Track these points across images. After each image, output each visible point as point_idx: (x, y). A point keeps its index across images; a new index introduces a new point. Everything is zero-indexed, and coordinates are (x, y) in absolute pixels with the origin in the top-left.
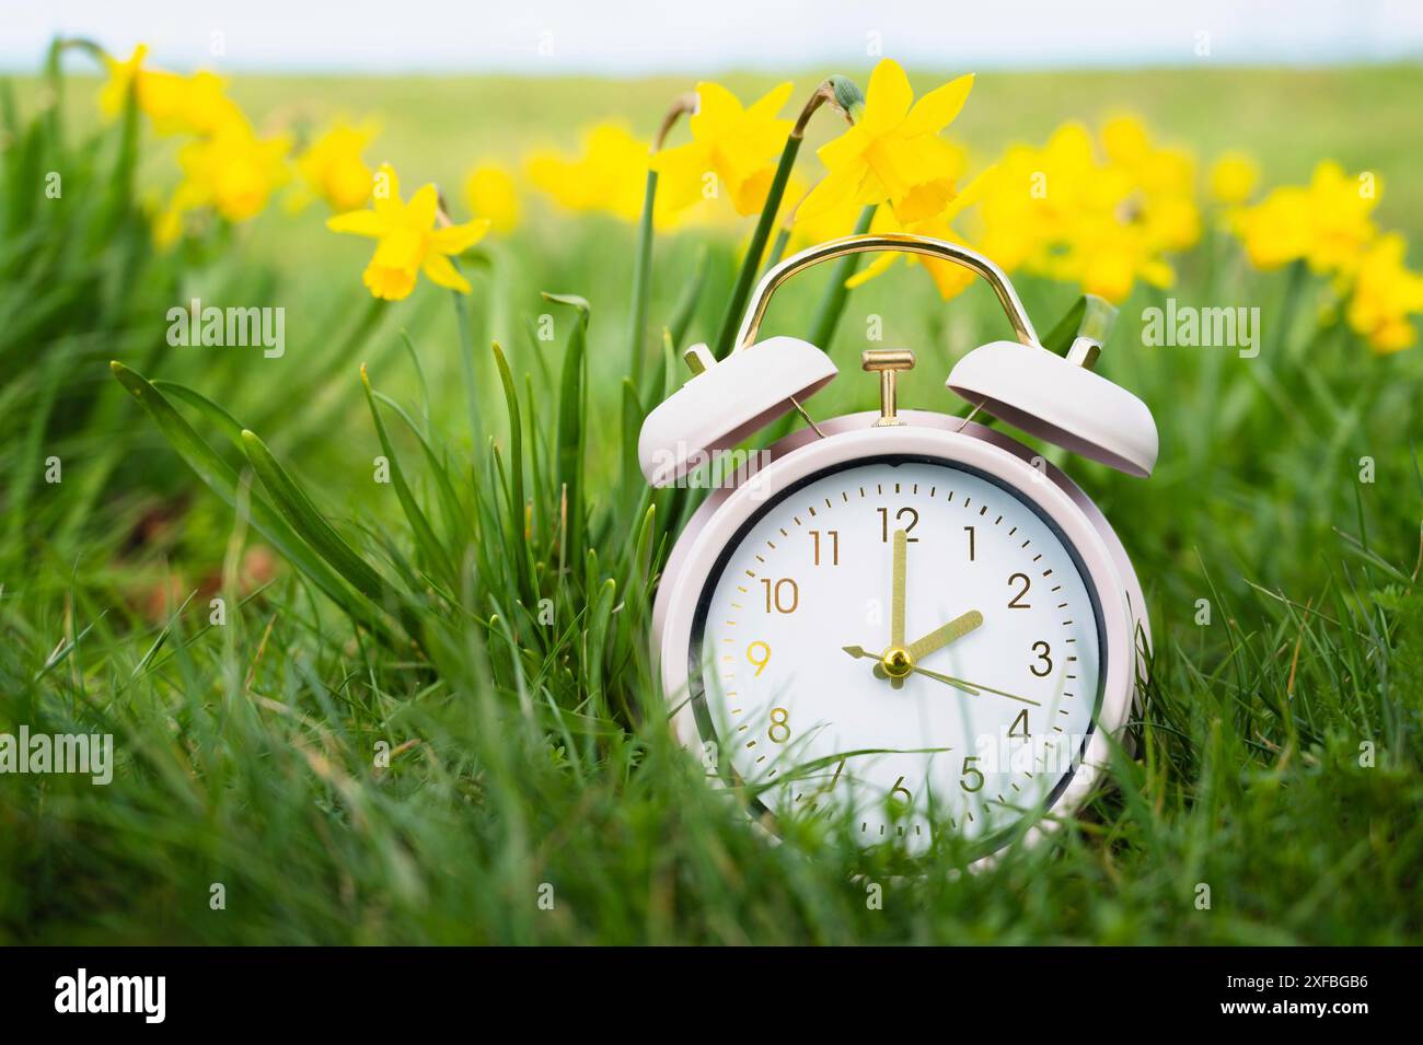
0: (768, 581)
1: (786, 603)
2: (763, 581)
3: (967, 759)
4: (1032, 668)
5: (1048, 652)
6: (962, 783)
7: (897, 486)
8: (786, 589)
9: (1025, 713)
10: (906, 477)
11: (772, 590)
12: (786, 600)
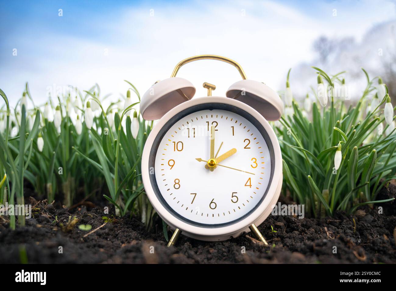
0: (175, 142)
1: (180, 148)
2: (173, 142)
3: (233, 193)
4: (252, 165)
5: (256, 161)
6: (232, 200)
7: (212, 115)
8: (180, 144)
9: (250, 179)
10: (214, 113)
11: (176, 145)
12: (180, 147)
